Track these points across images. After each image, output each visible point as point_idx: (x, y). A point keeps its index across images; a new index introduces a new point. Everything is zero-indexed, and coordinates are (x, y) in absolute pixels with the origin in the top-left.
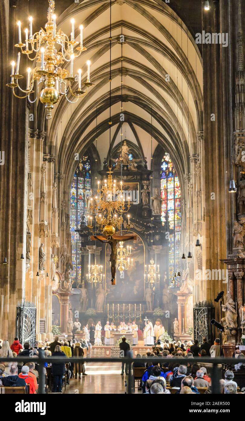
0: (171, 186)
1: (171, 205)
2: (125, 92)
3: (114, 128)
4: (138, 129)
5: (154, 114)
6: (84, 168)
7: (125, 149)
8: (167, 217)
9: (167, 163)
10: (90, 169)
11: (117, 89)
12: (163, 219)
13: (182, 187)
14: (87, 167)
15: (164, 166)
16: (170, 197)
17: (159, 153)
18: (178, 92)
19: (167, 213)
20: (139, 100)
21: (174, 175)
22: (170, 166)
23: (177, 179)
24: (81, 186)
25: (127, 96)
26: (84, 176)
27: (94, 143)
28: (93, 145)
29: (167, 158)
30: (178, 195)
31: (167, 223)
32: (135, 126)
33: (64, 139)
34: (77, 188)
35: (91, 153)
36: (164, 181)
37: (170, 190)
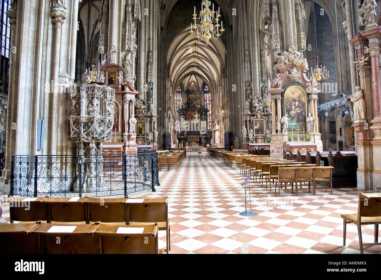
0: (208, 96)
1: (208, 102)
3: (189, 77)
4: (197, 77)
5: (203, 72)
6: (179, 90)
7: (193, 83)
8: (207, 106)
9: (206, 88)
10: (181, 91)
11: (192, 63)
12: (206, 107)
13: (212, 96)
14: (180, 90)
15: (205, 90)
16: (208, 100)
17: (204, 84)
18: (214, 63)
20: (199, 67)
22: (208, 89)
23: (210, 94)
24: (178, 96)
25: (194, 65)
26: (179, 93)
28: (182, 83)
29: (206, 87)
30: (210, 99)
31: (207, 108)
33: (174, 80)
34: (177, 97)
35: (182, 85)
36: (205, 94)
37: (208, 97)
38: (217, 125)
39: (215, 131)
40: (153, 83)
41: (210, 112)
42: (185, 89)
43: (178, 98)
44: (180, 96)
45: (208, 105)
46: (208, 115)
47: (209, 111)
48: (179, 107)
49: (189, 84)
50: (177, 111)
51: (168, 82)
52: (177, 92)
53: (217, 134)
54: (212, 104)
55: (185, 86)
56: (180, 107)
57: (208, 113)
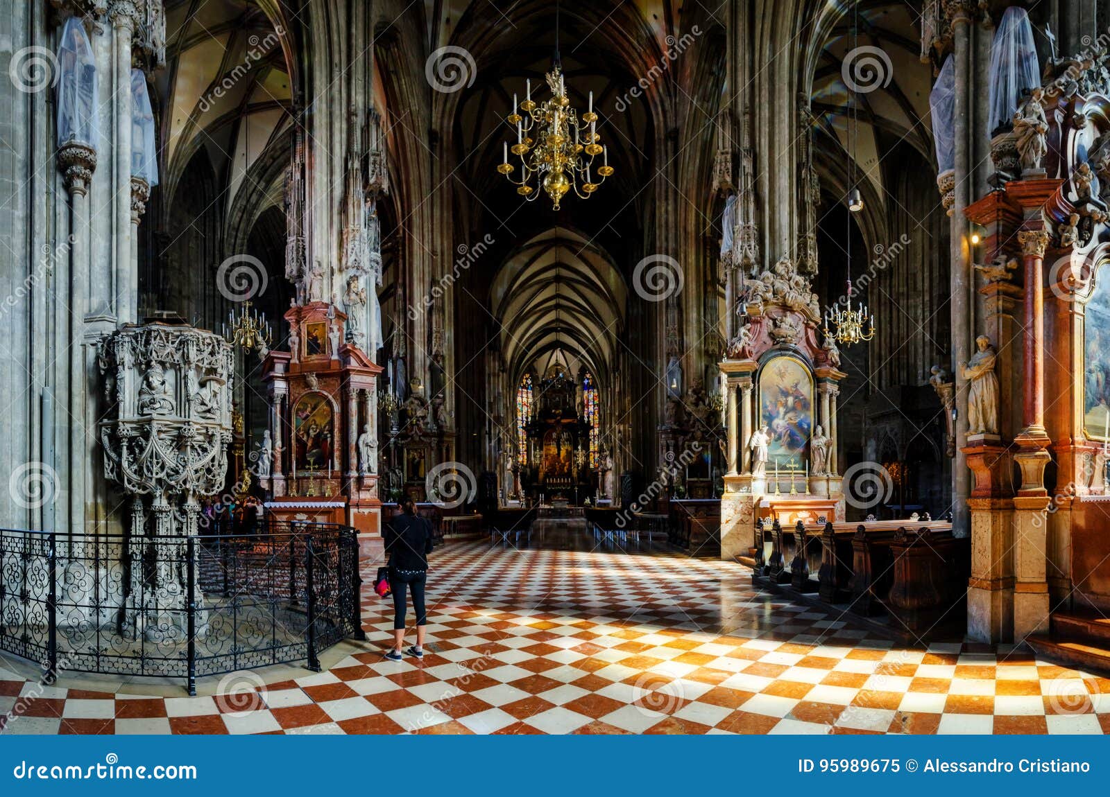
0: (591, 395)
1: (591, 409)
3: (549, 353)
4: (567, 354)
5: (581, 343)
6: (527, 383)
7: (556, 369)
8: (588, 417)
9: (588, 379)
10: (531, 384)
12: (586, 419)
13: (599, 396)
14: (529, 382)
15: (586, 382)
16: (591, 403)
17: (583, 370)
19: (588, 414)
20: (572, 332)
21: (593, 388)
22: (590, 381)
23: (595, 391)
24: (524, 395)
25: (559, 327)
26: (527, 389)
27: (535, 364)
29: (588, 376)
30: (596, 402)
31: (589, 421)
32: (565, 352)
35: (532, 370)
36: (586, 392)
37: (591, 398)
38: (608, 459)
39: (604, 472)
41: (597, 431)
42: (541, 380)
43: (525, 400)
44: (530, 395)
45: (591, 416)
46: (592, 437)
47: (593, 428)
48: (527, 418)
49: (549, 371)
50: (523, 427)
52: (524, 387)
53: (610, 477)
54: (599, 413)
55: (541, 372)
56: (530, 419)
57: (591, 432)
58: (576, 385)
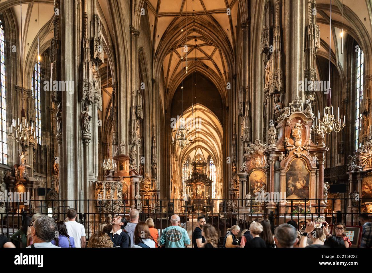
0: (213, 168)
1: (213, 174)
2: (199, 139)
3: (195, 150)
5: (208, 146)
6: (186, 163)
7: (199, 156)
10: (188, 163)
11: (197, 138)
12: (210, 178)
13: (216, 168)
15: (211, 162)
17: (209, 158)
20: (203, 141)
21: (214, 164)
22: (213, 162)
23: (215, 165)
24: (185, 168)
25: (200, 140)
26: (186, 165)
27: (190, 155)
29: (211, 159)
31: (212, 179)
32: (202, 149)
33: (180, 154)
36: (210, 166)
40: (156, 164)
42: (192, 161)
43: (185, 170)
45: (213, 177)
46: (212, 186)
48: (186, 178)
49: (195, 157)
50: (185, 182)
51: (173, 158)
52: (185, 164)
55: (192, 158)
57: (212, 184)
58: (206, 164)
